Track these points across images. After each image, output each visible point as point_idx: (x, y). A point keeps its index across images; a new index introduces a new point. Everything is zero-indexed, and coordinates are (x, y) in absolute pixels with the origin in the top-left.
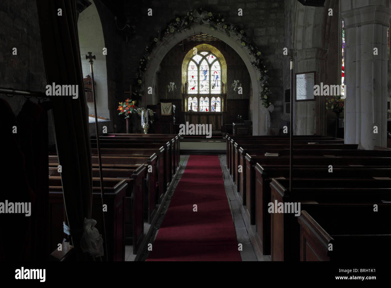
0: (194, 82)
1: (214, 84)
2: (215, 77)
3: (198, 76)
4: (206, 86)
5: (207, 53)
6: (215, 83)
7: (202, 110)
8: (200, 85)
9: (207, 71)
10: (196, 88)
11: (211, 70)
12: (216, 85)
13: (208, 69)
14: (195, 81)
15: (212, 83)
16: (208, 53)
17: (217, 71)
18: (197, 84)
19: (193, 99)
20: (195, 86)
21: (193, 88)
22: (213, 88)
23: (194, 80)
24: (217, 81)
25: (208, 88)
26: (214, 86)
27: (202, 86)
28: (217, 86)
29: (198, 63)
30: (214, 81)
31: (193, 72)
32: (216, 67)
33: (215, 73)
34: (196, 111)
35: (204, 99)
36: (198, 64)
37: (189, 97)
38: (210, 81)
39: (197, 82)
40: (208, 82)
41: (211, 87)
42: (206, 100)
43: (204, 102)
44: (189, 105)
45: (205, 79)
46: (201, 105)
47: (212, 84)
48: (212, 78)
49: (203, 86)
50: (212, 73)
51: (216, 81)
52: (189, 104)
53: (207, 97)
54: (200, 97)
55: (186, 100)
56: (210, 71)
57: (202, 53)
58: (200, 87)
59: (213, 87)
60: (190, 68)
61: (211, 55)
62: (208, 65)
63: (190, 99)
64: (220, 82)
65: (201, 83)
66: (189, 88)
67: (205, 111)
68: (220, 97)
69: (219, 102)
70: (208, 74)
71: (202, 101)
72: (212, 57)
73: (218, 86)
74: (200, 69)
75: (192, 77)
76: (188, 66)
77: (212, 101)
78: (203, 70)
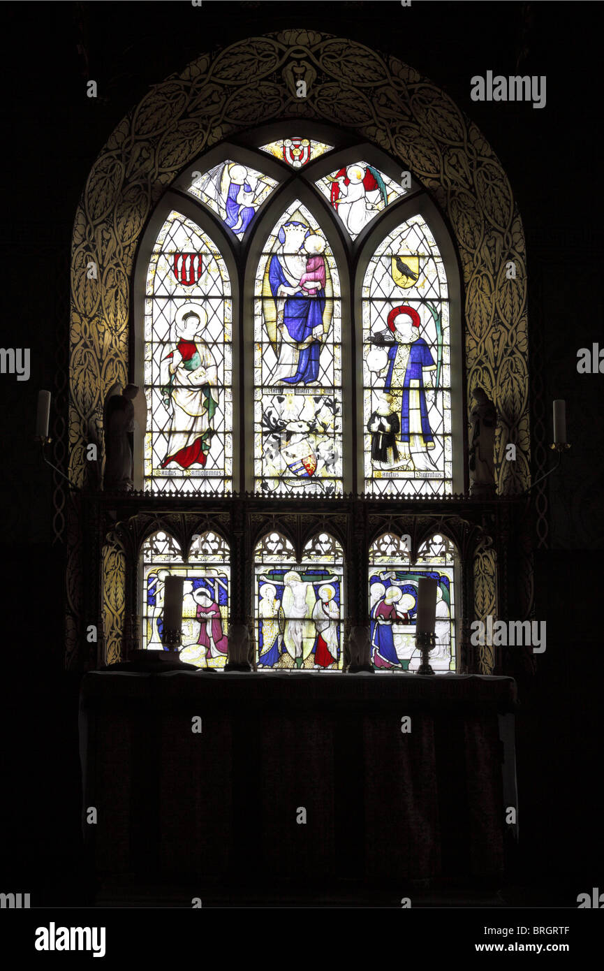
0: (199, 397)
1: (392, 418)
2: (404, 356)
3: (242, 346)
4: (312, 430)
5: (319, 149)
6: (396, 407)
7: (279, 651)
8: (258, 428)
9: (320, 298)
10: (220, 453)
11: (365, 294)
12: (415, 425)
13: (335, 288)
14: (205, 388)
15: (376, 404)
16: (329, 148)
17: (414, 305)
18: (224, 417)
19: (185, 553)
20: (211, 433)
21: (193, 454)
22: (379, 455)
23: (198, 378)
24: (422, 390)
25: (338, 449)
26: (390, 440)
27: (278, 430)
28: (417, 443)
29: (238, 228)
30: (388, 389)
31: (194, 307)
32: (405, 270)
33: (403, 321)
34: (219, 662)
35: (299, 553)
36: (240, 237)
37: (147, 531)
38: (352, 388)
39: (225, 401)
40: (338, 395)
41: (368, 442)
42: (315, 560)
43: (291, 577)
44: (148, 610)
45: (305, 377)
46: (265, 606)
47: (375, 415)
48: (374, 359)
49: (290, 434)
50: (373, 319)
51: (414, 397)
52: (152, 601)
53: (323, 537)
54: (260, 533)
55: (112, 562)
56: (352, 302)
57: (275, 148)
58: (260, 446)
59: (386, 444)
60: (159, 277)
61: (357, 171)
62: (329, 251)
63: (161, 545)
64: (445, 400)
65: (264, 403)
66: (155, 450)
67: (310, 667)
68: (449, 534)
69: (444, 581)
70: (331, 327)
71: (277, 573)
72: (370, 183)
73: (427, 435)
74: (261, 287)
75: (178, 357)
76: (141, 254)
77: (372, 572)
78: (286, 291)
